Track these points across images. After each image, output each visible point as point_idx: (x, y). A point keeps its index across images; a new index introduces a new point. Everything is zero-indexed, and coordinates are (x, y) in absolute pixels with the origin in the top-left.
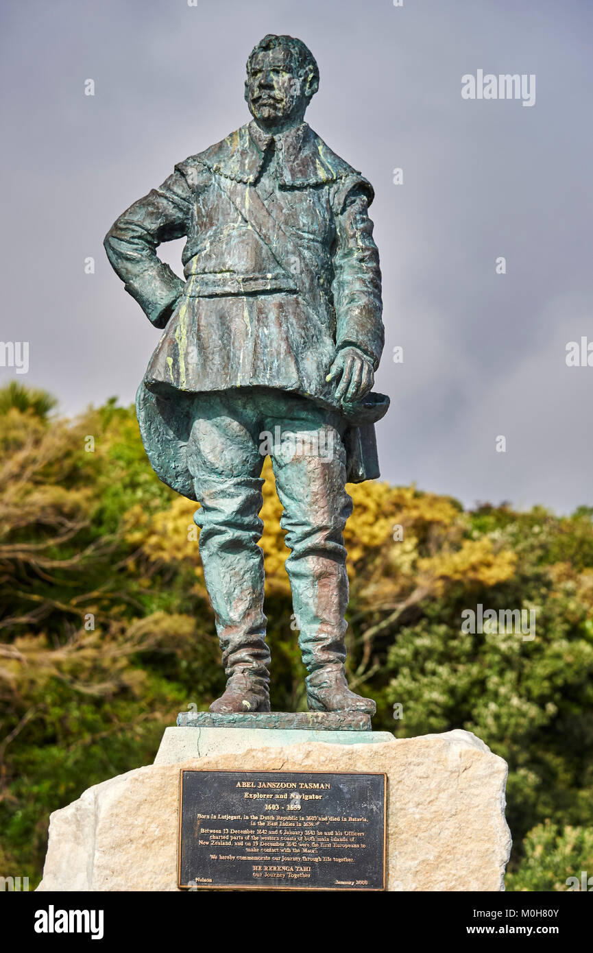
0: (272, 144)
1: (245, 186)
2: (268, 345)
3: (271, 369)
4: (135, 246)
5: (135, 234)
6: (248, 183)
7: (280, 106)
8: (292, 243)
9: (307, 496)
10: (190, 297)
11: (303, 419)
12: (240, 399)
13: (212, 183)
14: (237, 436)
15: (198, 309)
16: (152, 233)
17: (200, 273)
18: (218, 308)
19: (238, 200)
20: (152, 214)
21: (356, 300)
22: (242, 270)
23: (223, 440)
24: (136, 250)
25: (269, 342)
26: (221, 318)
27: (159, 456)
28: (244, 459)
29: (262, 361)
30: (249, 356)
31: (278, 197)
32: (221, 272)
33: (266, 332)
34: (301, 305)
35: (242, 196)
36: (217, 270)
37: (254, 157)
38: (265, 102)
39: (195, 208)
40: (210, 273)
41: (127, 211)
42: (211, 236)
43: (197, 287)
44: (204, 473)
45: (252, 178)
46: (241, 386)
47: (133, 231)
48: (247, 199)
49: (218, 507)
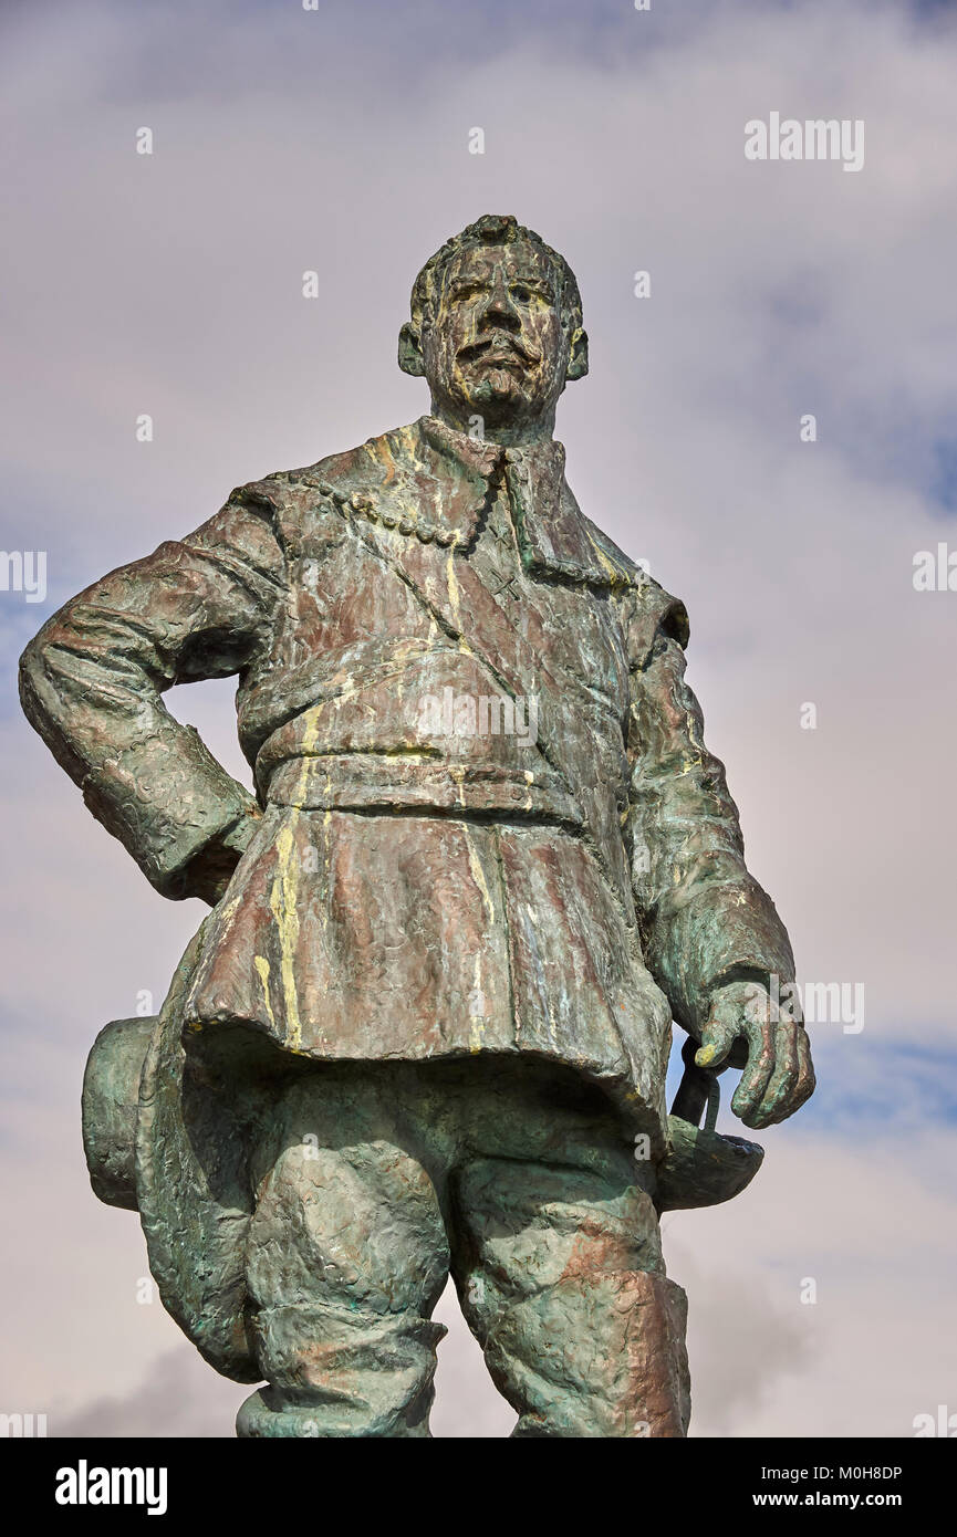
0: (502, 463)
1: (441, 552)
2: (544, 950)
3: (557, 1015)
4: (120, 675)
5: (123, 644)
6: (452, 547)
7: (530, 375)
8: (571, 706)
9: (617, 1379)
10: (304, 809)
11: (587, 1169)
12: (428, 1096)
13: (345, 539)
14: (411, 1199)
15: (335, 840)
16: (167, 647)
17: (334, 752)
18: (393, 843)
19: (430, 582)
20: (172, 598)
21: (718, 874)
22: (462, 752)
23: (367, 1205)
24: (125, 683)
25: (543, 944)
26: (402, 869)
27: (175, 1238)
28: (418, 1264)
29: (536, 990)
30: (499, 972)
31: (527, 593)
32: (400, 750)
33: (534, 917)
34: (589, 867)
35: (439, 574)
36: (387, 743)
37: (455, 492)
38: (499, 357)
39: (293, 596)
40: (365, 751)
41: (93, 587)
42: (354, 664)
43: (325, 785)
44: (307, 1295)
45: (460, 537)
46: (484, 1050)
47: (117, 635)
48: (451, 584)
49: (348, 1392)
